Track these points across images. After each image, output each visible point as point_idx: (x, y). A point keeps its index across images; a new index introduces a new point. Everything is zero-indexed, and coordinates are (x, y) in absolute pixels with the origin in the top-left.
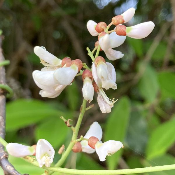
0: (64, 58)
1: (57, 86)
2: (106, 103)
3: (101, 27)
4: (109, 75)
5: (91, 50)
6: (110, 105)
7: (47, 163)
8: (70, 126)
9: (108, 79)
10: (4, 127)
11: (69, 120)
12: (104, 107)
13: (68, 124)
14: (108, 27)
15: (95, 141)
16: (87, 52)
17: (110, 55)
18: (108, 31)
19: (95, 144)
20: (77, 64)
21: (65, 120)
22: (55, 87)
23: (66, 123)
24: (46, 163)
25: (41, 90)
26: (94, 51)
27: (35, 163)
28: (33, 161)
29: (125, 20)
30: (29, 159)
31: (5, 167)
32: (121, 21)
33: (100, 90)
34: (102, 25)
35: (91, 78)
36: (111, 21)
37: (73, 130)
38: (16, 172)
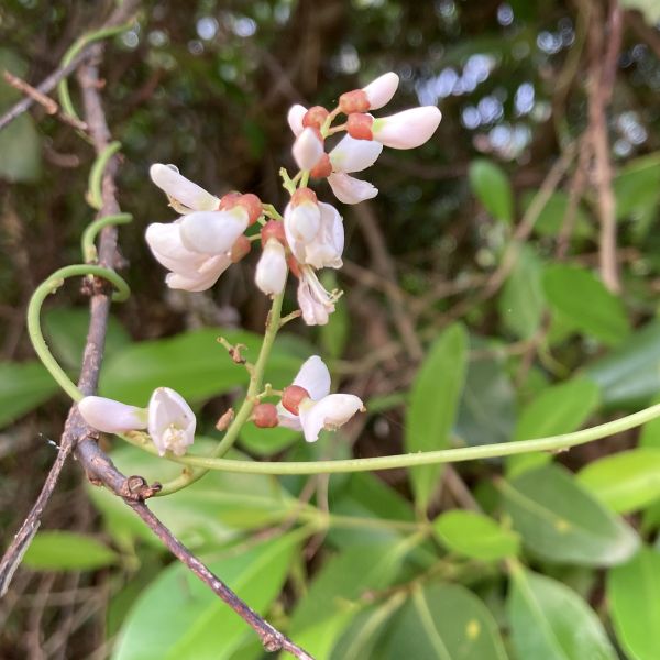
0: (226, 194)
1: (205, 260)
2: (317, 301)
3: (314, 119)
4: (325, 232)
5: (292, 176)
6: (327, 307)
7: (176, 445)
8: (242, 362)
9: (321, 243)
10: (96, 368)
11: (239, 345)
12: (311, 311)
13: (236, 356)
14: (330, 117)
15: (297, 397)
16: (281, 180)
17: (342, 189)
18: (331, 127)
19: (298, 402)
20: (244, 205)
21: (229, 347)
22: (198, 264)
23: (231, 353)
24: (171, 446)
25: (170, 271)
26: (297, 177)
27: (149, 447)
28: (146, 443)
29: (371, 103)
30: (138, 437)
31: (89, 460)
32: (360, 104)
33: (305, 270)
34: (316, 113)
35: (283, 242)
36: (336, 105)
37: (251, 372)
38: (114, 472)
